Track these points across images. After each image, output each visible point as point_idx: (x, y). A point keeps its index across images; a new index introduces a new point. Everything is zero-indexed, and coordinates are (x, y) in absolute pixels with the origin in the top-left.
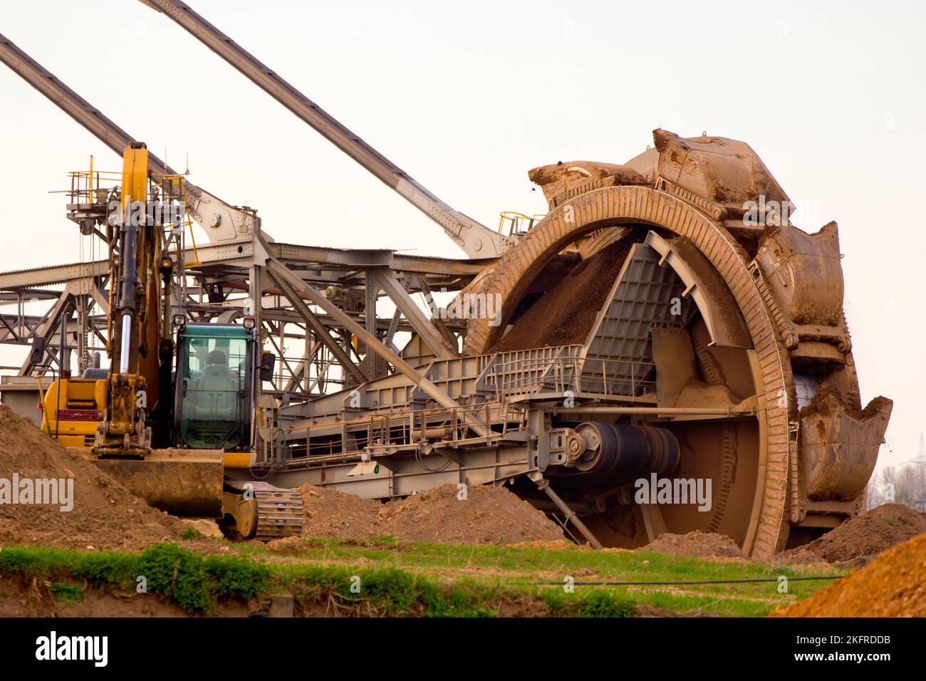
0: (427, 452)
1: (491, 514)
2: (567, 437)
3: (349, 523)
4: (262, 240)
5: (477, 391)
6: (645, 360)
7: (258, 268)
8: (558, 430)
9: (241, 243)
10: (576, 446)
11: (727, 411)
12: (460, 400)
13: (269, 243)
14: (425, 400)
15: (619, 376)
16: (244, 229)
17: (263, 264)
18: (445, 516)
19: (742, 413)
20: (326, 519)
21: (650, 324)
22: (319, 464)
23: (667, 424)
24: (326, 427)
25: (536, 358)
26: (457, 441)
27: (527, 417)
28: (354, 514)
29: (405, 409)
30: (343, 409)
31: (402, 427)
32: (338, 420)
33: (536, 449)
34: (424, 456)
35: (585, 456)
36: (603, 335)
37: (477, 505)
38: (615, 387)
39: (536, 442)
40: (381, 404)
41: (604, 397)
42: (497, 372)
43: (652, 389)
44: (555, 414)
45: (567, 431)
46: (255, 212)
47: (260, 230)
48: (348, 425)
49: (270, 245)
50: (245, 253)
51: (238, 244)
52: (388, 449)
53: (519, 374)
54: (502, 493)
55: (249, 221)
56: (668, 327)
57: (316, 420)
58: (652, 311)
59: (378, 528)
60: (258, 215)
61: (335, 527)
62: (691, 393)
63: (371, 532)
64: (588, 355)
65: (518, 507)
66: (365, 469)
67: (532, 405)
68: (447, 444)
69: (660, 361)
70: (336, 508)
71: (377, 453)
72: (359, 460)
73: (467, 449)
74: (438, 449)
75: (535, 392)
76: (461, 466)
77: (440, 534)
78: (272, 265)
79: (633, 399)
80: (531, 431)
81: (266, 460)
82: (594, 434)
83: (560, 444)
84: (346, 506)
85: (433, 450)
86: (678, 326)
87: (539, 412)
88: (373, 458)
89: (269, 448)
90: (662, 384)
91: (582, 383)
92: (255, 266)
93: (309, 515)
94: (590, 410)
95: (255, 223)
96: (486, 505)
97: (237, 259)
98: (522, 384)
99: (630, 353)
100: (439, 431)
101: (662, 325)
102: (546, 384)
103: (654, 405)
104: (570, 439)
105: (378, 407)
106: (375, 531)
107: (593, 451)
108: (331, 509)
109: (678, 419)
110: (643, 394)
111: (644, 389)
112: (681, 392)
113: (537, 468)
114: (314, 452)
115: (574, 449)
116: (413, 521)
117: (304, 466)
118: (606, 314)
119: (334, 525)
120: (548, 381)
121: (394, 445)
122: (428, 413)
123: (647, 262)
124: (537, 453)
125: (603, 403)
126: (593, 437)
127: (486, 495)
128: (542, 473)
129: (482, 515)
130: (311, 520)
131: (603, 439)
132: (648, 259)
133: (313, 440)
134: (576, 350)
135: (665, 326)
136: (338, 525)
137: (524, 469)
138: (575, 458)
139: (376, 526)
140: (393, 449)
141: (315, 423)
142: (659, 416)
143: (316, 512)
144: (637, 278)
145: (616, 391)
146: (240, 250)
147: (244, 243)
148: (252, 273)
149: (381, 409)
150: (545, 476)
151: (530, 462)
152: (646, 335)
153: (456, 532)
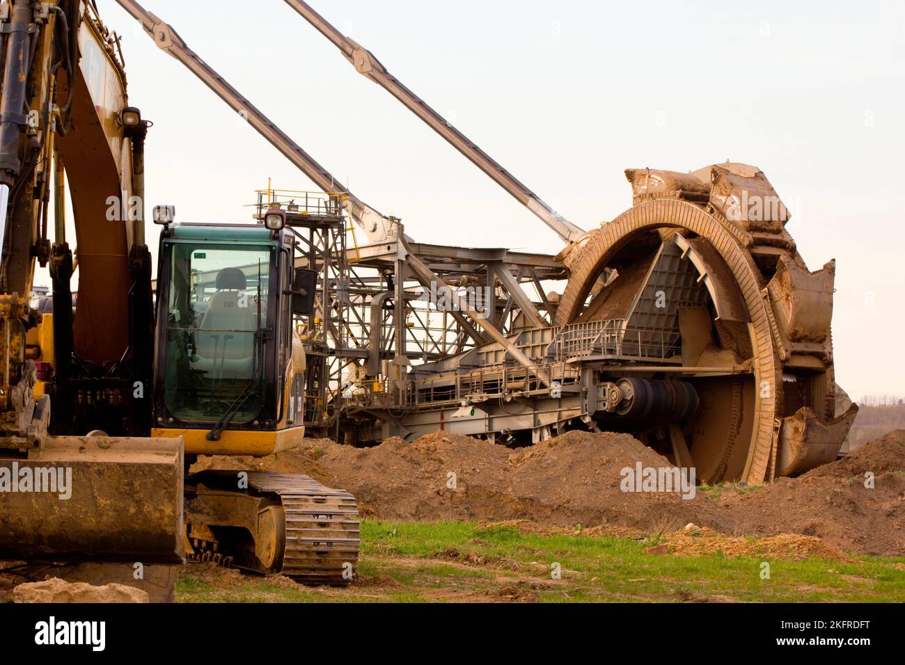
0: (509, 399)
1: (617, 460)
2: (609, 390)
3: (480, 469)
4: (404, 241)
5: (549, 354)
6: (674, 331)
7: (400, 261)
8: (604, 383)
9: (389, 243)
10: (615, 396)
11: (731, 369)
12: (537, 361)
13: (410, 243)
14: (512, 360)
15: (653, 343)
16: (391, 233)
17: (404, 259)
18: (572, 462)
19: (743, 371)
20: (457, 466)
21: (678, 303)
22: (440, 407)
23: (691, 379)
24: (449, 380)
25: (592, 329)
26: (529, 391)
27: (580, 374)
28: (485, 459)
29: (501, 367)
30: (459, 366)
31: (497, 380)
32: (456, 374)
33: (586, 398)
34: (506, 403)
35: (622, 403)
36: (640, 311)
37: (603, 452)
38: (650, 351)
39: (586, 392)
40: (487, 363)
41: (639, 358)
42: (565, 340)
43: (679, 353)
44: (601, 371)
45: (609, 384)
46: (399, 220)
47: (403, 234)
48: (462, 378)
49: (409, 245)
50: (392, 251)
51: (387, 244)
52: (481, 397)
53: (576, 341)
54: (627, 439)
55: (394, 227)
56: (692, 305)
57: (442, 374)
58: (679, 293)
59: (508, 474)
60: (402, 222)
61: (467, 473)
62: (708, 356)
63: (501, 478)
64: (627, 327)
65: (642, 454)
66: (464, 412)
67: (583, 364)
68: (522, 394)
69: (685, 331)
70: (468, 454)
71: (474, 401)
72: (460, 405)
73: (539, 397)
74: (516, 397)
75: (586, 355)
76: (535, 410)
77: (567, 480)
78: (410, 260)
79: (662, 360)
80: (583, 384)
81: (401, 404)
82: (629, 387)
83: (604, 395)
84: (477, 452)
85: (512, 398)
86: (701, 305)
87: (588, 370)
88: (471, 404)
89: (403, 395)
90: (686, 349)
91: (623, 348)
92: (399, 260)
93: (441, 462)
94: (627, 368)
95: (399, 228)
96: (611, 451)
97: (386, 255)
98: (577, 349)
99: (662, 325)
100: (521, 384)
101: (687, 304)
102: (595, 348)
103: (680, 365)
104: (611, 391)
105: (485, 365)
106: (505, 476)
107: (627, 400)
108: (463, 456)
109: (698, 375)
110: (672, 356)
111: (674, 353)
112: (701, 355)
113: (587, 413)
114: (436, 399)
115: (613, 398)
116: (541, 467)
117: (429, 408)
118: (642, 295)
119: (465, 471)
120: (597, 346)
121: (485, 394)
122: (515, 370)
123: (673, 256)
124: (586, 401)
125: (638, 363)
126: (628, 389)
127: (612, 442)
128: (591, 416)
129: (608, 461)
130: (443, 466)
131: (636, 391)
132: (674, 254)
133: (436, 389)
134: (619, 323)
135: (689, 305)
136: (468, 471)
137: (578, 414)
138: (614, 405)
139: (506, 472)
140: (486, 397)
141: (441, 376)
142: (684, 373)
143: (448, 458)
144: (666, 268)
145: (652, 354)
146: (389, 248)
147: (391, 243)
148: (396, 265)
149: (487, 366)
150: (593, 418)
151: (582, 407)
152: (675, 312)
153: (583, 477)
